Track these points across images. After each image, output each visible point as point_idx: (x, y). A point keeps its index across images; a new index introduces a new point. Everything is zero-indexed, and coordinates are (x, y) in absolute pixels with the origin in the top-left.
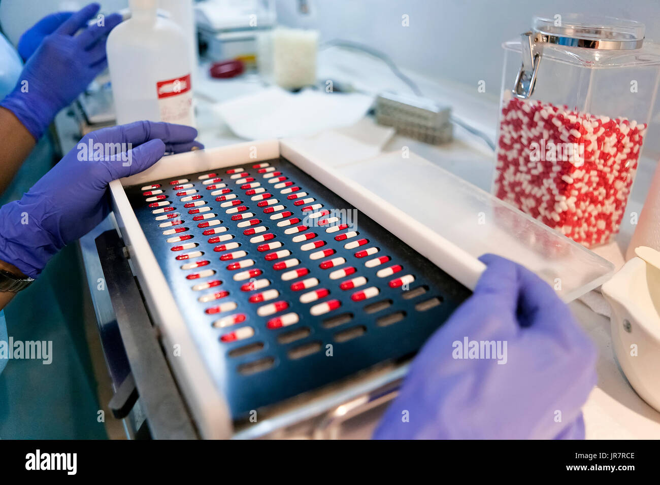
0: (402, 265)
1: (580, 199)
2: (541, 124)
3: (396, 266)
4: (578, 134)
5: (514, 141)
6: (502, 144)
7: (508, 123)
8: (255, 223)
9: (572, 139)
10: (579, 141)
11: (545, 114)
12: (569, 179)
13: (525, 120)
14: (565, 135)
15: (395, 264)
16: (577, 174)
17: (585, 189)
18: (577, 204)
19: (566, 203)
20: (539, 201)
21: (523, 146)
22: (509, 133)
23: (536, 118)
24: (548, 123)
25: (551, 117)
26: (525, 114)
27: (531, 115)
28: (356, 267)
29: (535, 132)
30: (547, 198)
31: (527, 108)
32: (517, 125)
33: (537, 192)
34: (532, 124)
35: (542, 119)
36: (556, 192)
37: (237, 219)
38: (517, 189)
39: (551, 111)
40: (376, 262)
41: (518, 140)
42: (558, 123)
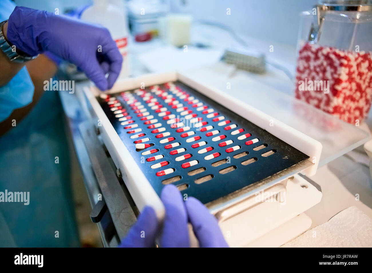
0: (251, 133)
1: (346, 98)
2: (322, 58)
3: (248, 134)
4: (345, 62)
5: (305, 68)
6: (298, 70)
7: (301, 58)
8: (169, 113)
9: (341, 65)
10: (346, 66)
11: (325, 52)
12: (339, 88)
13: (312, 56)
14: (337, 62)
15: (247, 133)
16: (344, 85)
17: (348, 93)
18: (343, 102)
19: (337, 101)
20: (320, 101)
21: (311, 71)
22: (302, 64)
23: (320, 54)
24: (327, 57)
25: (328, 53)
26: (312, 52)
27: (316, 53)
28: (226, 135)
29: (318, 62)
30: (325, 99)
31: (314, 49)
32: (308, 59)
33: (319, 96)
34: (317, 58)
35: (323, 55)
36: (331, 95)
37: (157, 112)
38: (307, 95)
39: (328, 50)
40: (237, 132)
41: (309, 67)
42: (333, 56)
